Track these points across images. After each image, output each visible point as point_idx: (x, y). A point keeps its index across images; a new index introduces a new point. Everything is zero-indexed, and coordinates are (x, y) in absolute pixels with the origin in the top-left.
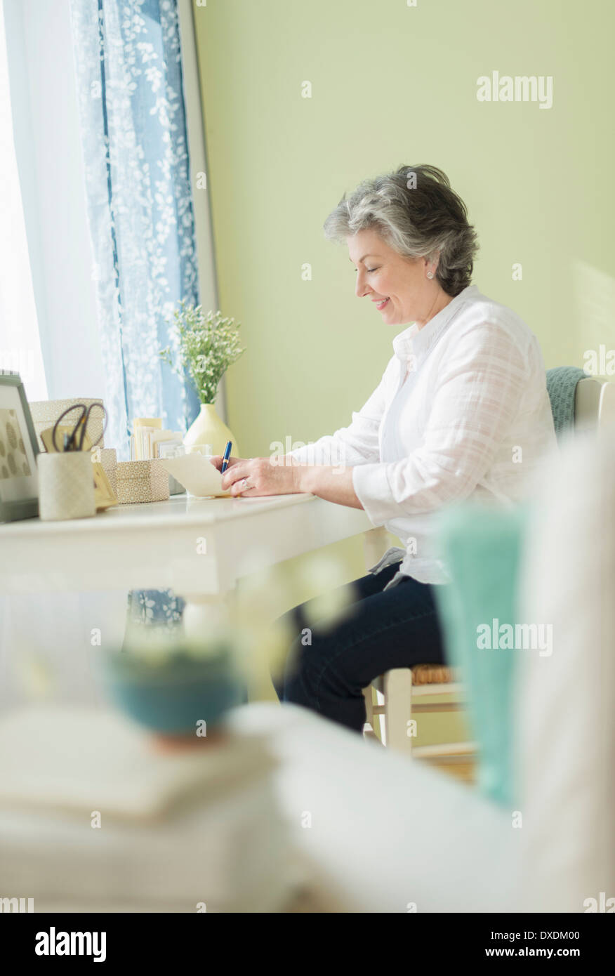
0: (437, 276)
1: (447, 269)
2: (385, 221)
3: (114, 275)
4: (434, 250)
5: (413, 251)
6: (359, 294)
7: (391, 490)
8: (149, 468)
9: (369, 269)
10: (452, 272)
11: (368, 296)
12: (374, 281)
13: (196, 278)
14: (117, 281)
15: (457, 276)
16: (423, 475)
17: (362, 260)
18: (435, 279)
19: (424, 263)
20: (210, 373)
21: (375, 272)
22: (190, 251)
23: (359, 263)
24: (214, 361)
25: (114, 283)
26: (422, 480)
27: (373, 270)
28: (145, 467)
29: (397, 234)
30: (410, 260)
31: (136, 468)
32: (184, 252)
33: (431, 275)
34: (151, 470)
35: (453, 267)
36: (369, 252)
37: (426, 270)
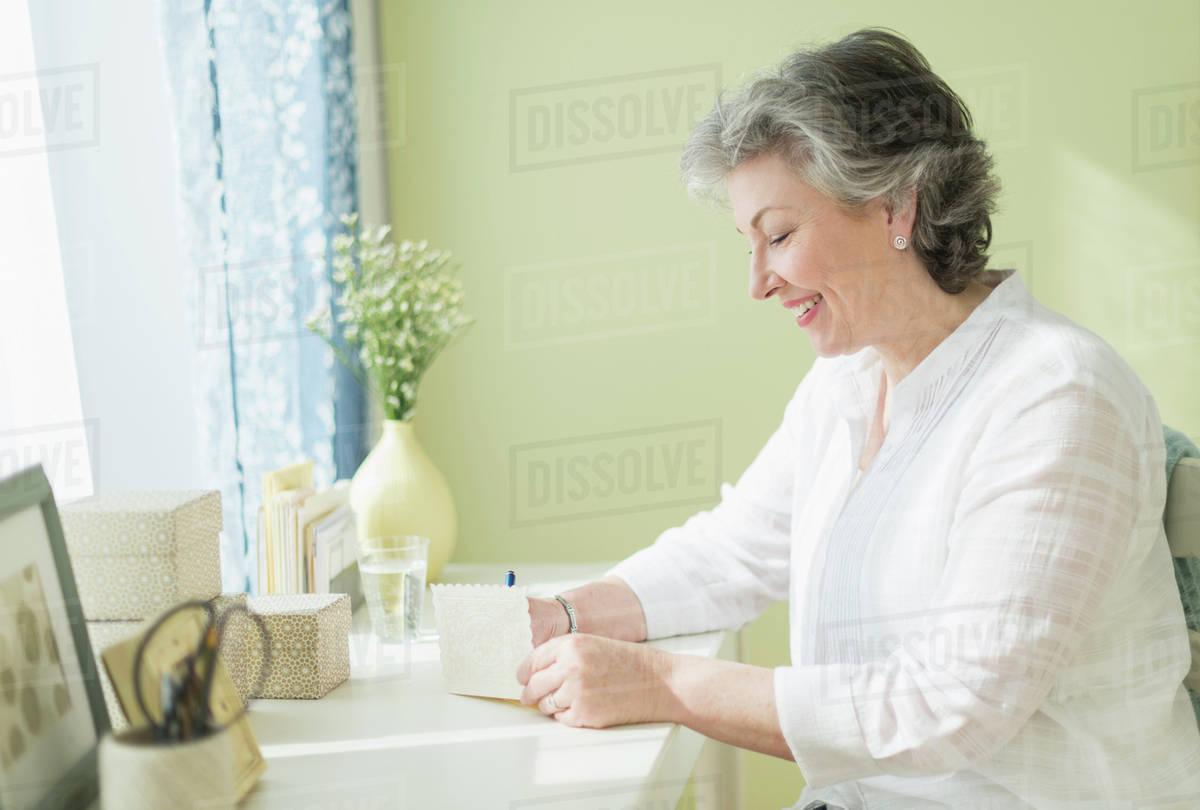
0: (915, 243)
1: (935, 227)
2: (797, 128)
3: (213, 155)
4: (902, 182)
5: (856, 189)
6: (757, 296)
7: (862, 734)
8: (314, 631)
9: (775, 237)
10: (945, 234)
11: (775, 297)
12: (784, 262)
13: (353, 138)
14: (219, 167)
15: (956, 244)
16: (934, 705)
17: (756, 222)
18: (911, 251)
19: (885, 216)
20: (406, 364)
21: (785, 242)
22: (342, 85)
23: (753, 230)
24: (413, 341)
25: (213, 170)
26: (932, 716)
27: (780, 240)
28: (308, 628)
29: (822, 153)
30: (855, 209)
31: (288, 628)
32: (330, 86)
33: (901, 242)
34: (320, 635)
35: (946, 221)
36: (768, 202)
37: (890, 232)
